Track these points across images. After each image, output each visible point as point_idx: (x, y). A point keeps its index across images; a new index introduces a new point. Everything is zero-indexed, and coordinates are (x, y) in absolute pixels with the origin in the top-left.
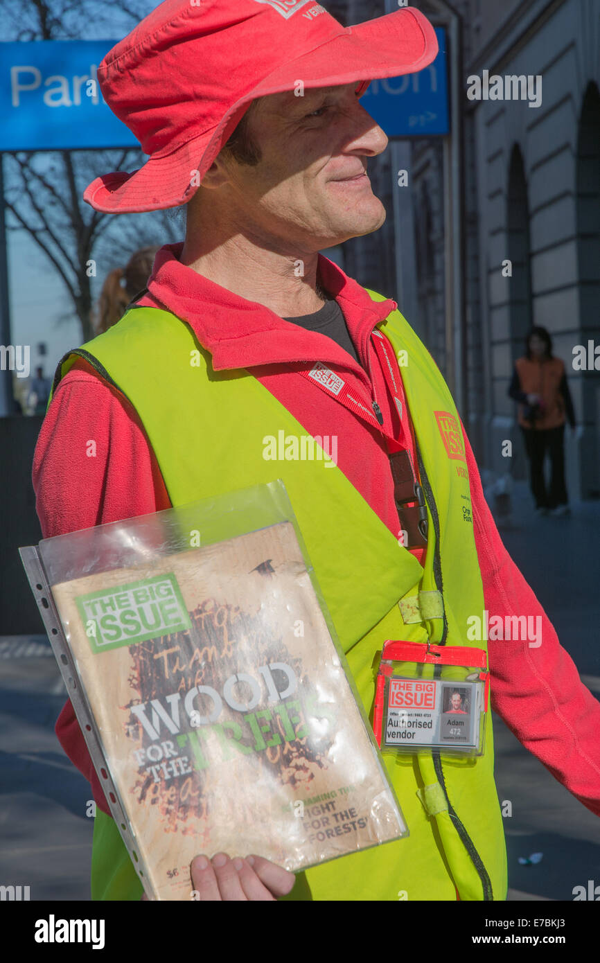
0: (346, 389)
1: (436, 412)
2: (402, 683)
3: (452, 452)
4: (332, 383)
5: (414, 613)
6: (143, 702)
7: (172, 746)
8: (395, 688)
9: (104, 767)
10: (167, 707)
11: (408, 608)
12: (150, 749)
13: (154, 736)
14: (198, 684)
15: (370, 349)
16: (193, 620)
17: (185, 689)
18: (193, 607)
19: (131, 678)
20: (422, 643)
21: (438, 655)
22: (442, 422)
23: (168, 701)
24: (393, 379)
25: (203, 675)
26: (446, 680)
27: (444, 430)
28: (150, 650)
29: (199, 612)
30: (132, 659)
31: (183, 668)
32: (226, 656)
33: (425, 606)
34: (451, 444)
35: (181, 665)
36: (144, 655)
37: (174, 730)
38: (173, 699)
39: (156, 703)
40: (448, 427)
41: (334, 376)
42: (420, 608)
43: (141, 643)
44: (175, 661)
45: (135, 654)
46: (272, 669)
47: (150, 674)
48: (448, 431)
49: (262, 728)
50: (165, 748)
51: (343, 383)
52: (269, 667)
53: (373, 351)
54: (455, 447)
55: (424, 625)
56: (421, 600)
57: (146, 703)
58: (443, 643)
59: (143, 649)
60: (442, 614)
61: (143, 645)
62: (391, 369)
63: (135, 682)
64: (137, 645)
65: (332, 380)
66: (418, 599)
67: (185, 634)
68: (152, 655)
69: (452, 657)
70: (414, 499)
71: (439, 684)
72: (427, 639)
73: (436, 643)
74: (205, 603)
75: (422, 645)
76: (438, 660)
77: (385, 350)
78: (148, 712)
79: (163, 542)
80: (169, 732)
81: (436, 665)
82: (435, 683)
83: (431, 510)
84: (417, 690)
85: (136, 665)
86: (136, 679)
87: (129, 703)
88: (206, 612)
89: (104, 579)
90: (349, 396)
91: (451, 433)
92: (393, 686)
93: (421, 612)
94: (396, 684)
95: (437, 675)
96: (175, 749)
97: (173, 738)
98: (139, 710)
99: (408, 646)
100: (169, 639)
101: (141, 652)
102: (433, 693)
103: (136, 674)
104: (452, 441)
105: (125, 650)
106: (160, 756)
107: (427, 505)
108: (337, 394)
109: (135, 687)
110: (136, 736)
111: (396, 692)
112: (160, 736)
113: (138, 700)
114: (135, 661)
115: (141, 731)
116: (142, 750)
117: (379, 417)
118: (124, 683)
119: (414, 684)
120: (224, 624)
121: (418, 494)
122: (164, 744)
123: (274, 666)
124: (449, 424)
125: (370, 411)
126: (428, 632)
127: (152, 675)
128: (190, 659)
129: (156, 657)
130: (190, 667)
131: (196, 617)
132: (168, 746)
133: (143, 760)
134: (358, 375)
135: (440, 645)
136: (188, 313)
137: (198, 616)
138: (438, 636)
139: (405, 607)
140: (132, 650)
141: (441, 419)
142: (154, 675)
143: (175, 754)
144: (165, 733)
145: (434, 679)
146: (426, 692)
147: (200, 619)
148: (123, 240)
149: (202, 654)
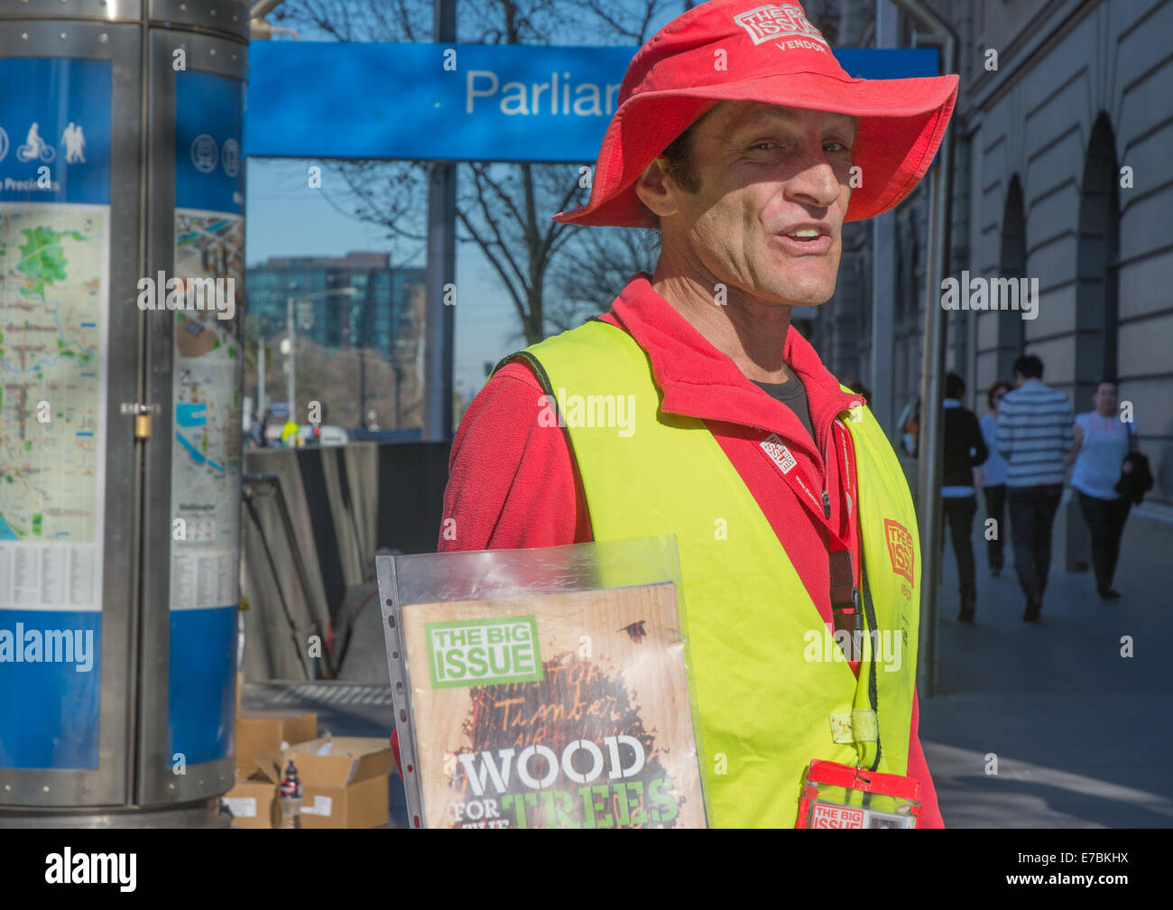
0: (797, 471)
1: (886, 520)
2: (827, 809)
3: (898, 566)
4: (784, 460)
5: (845, 732)
6: (474, 751)
7: (495, 804)
8: (819, 814)
9: (418, 815)
10: (499, 762)
11: (840, 724)
12: (471, 804)
13: (478, 791)
14: (536, 743)
15: (830, 437)
16: (546, 673)
17: (521, 746)
18: (547, 658)
19: (466, 723)
20: (851, 766)
21: (868, 781)
22: (890, 532)
23: (501, 756)
24: (848, 474)
25: (544, 734)
26: (874, 811)
27: (891, 541)
28: (493, 696)
29: (555, 663)
30: (471, 703)
31: (524, 723)
32: (573, 717)
33: (858, 726)
34: (897, 557)
35: (522, 720)
36: (485, 701)
37: (500, 789)
38: (507, 754)
39: (487, 756)
40: (896, 538)
41: (787, 453)
42: (852, 727)
43: (485, 686)
44: (517, 713)
45: (475, 698)
46: (620, 741)
47: (487, 723)
48: (896, 543)
49: (596, 805)
50: (487, 806)
51: (795, 463)
52: (617, 739)
53: (832, 440)
54: (901, 561)
55: (854, 745)
56: (855, 718)
57: (477, 753)
58: (874, 768)
59: (485, 695)
60: (876, 737)
61: (486, 689)
62: (847, 463)
63: (469, 728)
64: (479, 688)
65: (783, 457)
66: (852, 717)
67: (534, 686)
68: (493, 702)
69: (883, 785)
70: (851, 605)
71: (867, 813)
72: (856, 762)
73: (867, 767)
74: (562, 656)
75: (851, 769)
76: (867, 787)
77: (844, 442)
78: (477, 763)
79: (531, 582)
80: (495, 790)
81: (865, 793)
82: (863, 813)
83: (869, 621)
84: (842, 818)
85: (474, 710)
86: (472, 725)
87: (458, 749)
88: (560, 665)
89: (459, 609)
90: (798, 478)
91: (899, 546)
92: (817, 811)
93: (853, 733)
94: (820, 809)
95: (866, 803)
96: (497, 810)
97: (499, 798)
98: (467, 759)
99: (836, 768)
100: (515, 688)
101: (483, 697)
102: (859, 823)
103: (472, 719)
104: (900, 555)
105: (466, 691)
106: (479, 816)
107: (864, 613)
108: (785, 472)
109: (468, 733)
110: (459, 789)
111: (820, 818)
112: (484, 793)
113: (468, 748)
114: (474, 705)
115: (465, 783)
116: (463, 805)
117: (827, 509)
118: (457, 728)
119: (840, 812)
120: (577, 683)
121: (856, 599)
122: (486, 802)
123: (624, 739)
124: (898, 535)
125: (818, 501)
126: (858, 754)
127: (489, 725)
128: (533, 714)
129: (497, 705)
130: (532, 722)
131: (549, 670)
132: (491, 805)
133: (461, 816)
134: (814, 460)
135: (870, 770)
136: (651, 343)
137: (553, 669)
138: (870, 760)
139: (836, 724)
140: (474, 692)
141: (891, 529)
142: (492, 725)
143: (497, 815)
144: (490, 790)
145: (863, 808)
146: (853, 821)
147: (553, 673)
148: (583, 257)
149: (548, 710)
